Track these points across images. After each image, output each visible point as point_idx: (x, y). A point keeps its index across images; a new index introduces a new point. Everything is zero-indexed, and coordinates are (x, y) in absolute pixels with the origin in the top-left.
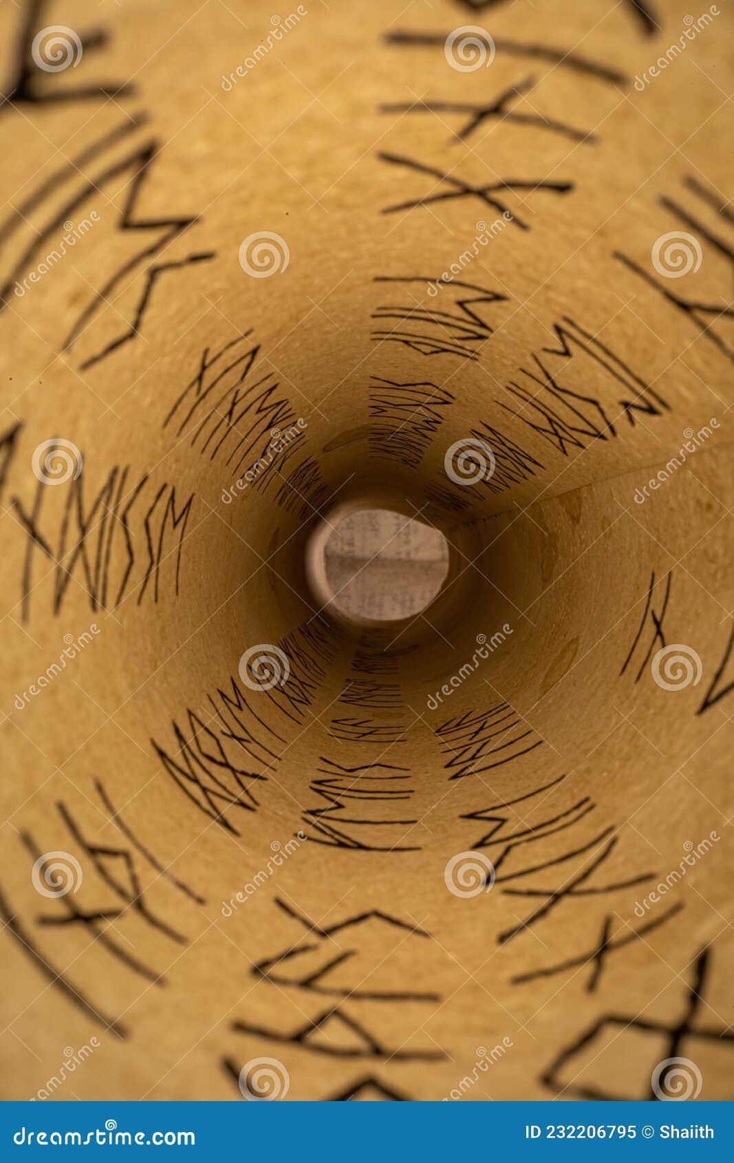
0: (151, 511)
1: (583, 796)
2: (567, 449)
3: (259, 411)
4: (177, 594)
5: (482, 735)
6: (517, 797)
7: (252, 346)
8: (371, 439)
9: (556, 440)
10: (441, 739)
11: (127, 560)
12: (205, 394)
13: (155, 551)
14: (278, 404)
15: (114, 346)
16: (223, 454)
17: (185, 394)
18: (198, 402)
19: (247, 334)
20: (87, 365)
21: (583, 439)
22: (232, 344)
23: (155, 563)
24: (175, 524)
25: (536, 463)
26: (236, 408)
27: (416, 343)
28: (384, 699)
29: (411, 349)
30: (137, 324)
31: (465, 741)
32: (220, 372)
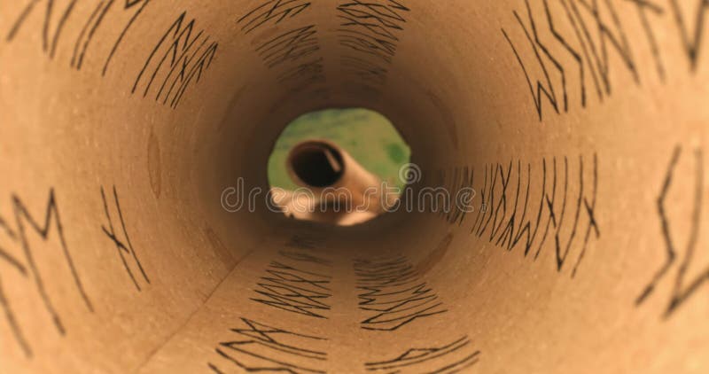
0: (564, 81)
1: (82, 67)
2: (244, 323)
3: (528, 225)
4: (503, 30)
5: (179, 67)
6: (128, 32)
7: (565, 266)
8: (410, 267)
9: (258, 327)
10: (210, 42)
11: (557, 29)
12: (579, 205)
13: (541, 52)
14: (515, 243)
15: (667, 183)
16: (537, 170)
17: (595, 192)
18: (581, 194)
19: (575, 271)
20: (677, 153)
21: (237, 337)
22: (582, 255)
23: (535, 43)
24: (539, 86)
25: (261, 301)
26: (549, 213)
27: (426, 354)
28: (275, 49)
29: (428, 347)
30: (661, 211)
31: (190, 53)
32: (578, 228)
